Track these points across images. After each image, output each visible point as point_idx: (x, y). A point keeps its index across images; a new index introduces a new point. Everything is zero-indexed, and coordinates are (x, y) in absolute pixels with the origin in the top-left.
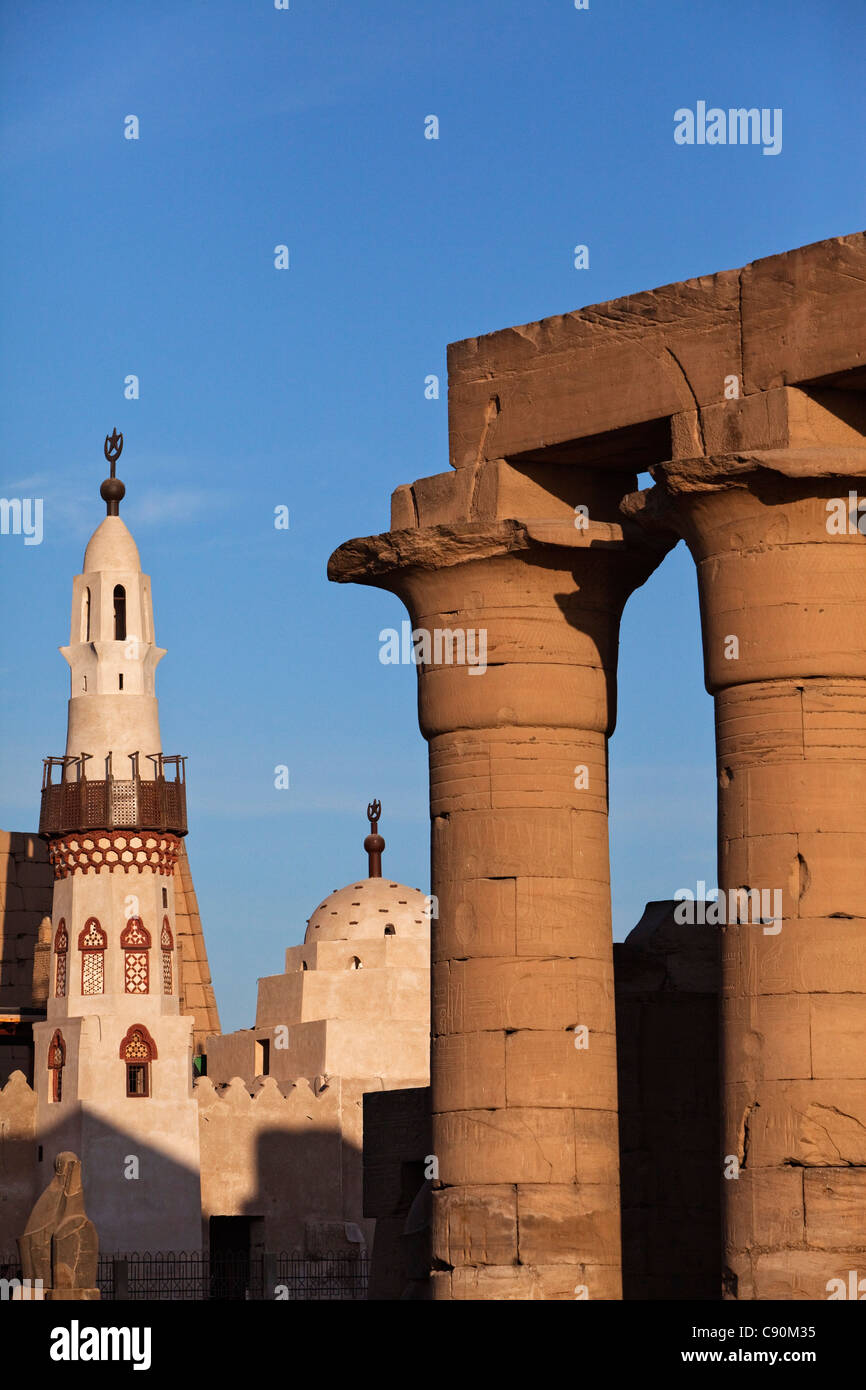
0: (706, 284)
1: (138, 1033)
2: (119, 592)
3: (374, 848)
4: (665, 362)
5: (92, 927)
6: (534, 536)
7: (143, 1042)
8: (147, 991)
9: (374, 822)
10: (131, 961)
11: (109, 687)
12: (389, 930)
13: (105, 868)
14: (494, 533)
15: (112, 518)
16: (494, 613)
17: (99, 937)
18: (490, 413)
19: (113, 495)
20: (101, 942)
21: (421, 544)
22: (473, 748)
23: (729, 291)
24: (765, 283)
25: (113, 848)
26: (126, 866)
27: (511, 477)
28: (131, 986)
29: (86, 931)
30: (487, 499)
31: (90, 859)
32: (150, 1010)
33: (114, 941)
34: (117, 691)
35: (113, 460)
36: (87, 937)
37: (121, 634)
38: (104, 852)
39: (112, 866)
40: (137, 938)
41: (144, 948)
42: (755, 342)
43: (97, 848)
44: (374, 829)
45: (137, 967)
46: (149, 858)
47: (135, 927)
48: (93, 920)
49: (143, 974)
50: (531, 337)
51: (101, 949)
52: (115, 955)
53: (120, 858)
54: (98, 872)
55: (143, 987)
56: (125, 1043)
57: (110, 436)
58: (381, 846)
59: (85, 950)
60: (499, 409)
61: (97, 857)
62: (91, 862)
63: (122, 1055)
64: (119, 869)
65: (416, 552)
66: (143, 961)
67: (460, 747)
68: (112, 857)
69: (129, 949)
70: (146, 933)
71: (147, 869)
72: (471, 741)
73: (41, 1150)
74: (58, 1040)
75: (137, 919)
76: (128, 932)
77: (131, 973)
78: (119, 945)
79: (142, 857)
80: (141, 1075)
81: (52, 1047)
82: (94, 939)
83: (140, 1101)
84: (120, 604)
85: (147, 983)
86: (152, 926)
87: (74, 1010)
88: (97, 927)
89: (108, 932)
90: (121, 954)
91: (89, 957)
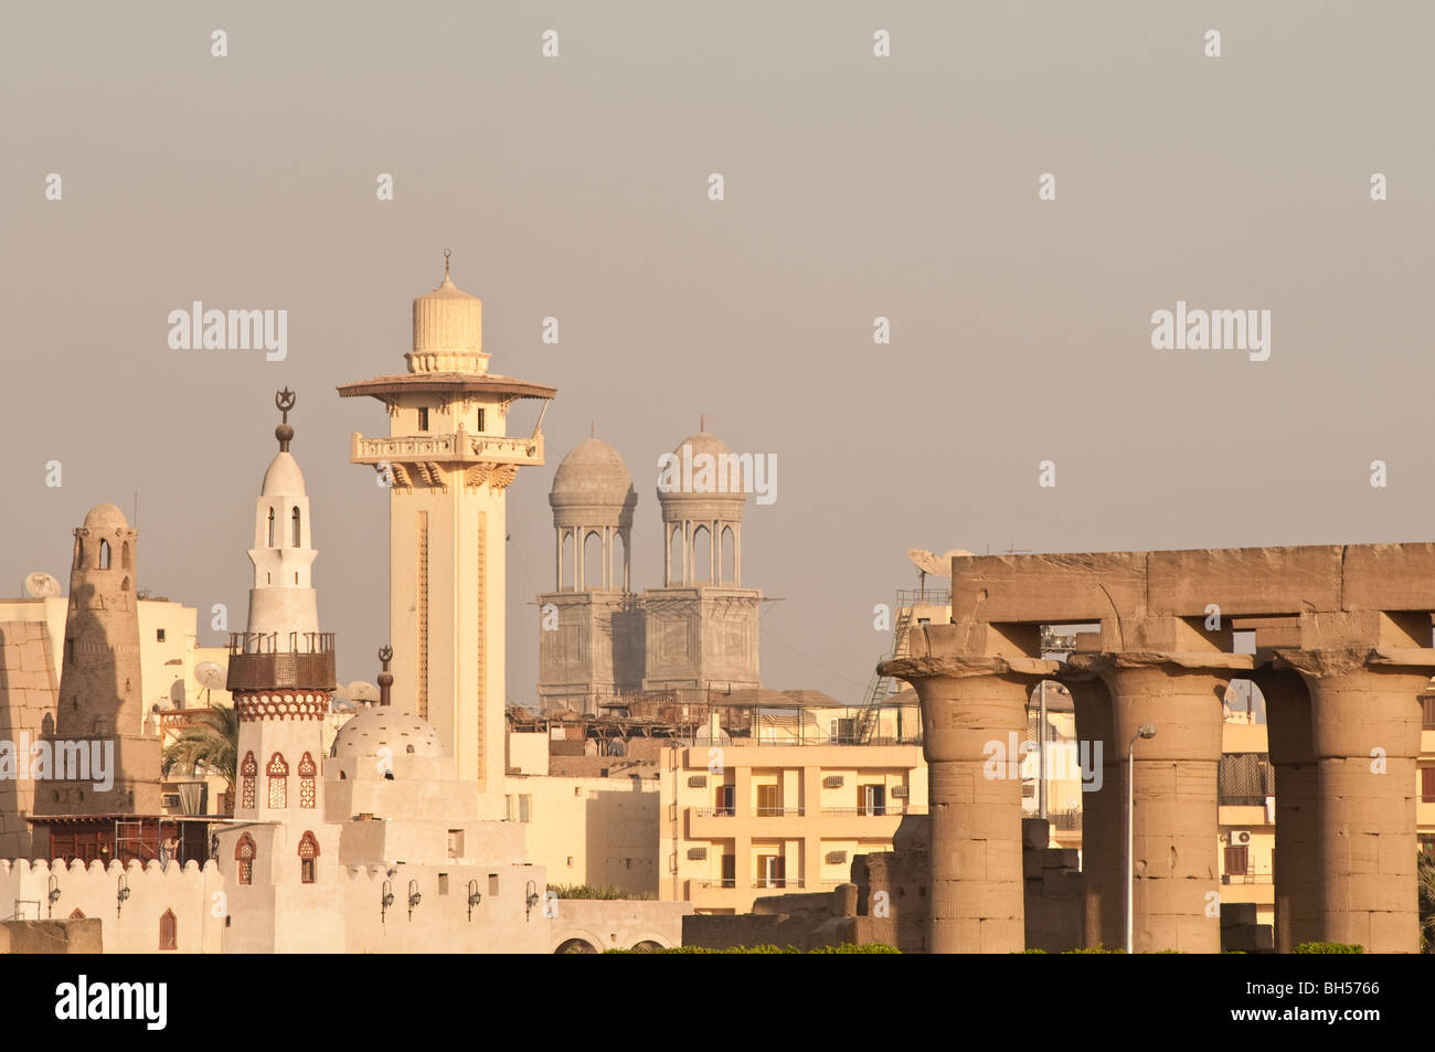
0: (1127, 556)
1: (309, 837)
2: (296, 509)
3: (384, 684)
4: (1098, 590)
5: (277, 759)
6: (1013, 668)
7: (311, 843)
8: (314, 806)
10: (304, 784)
11: (288, 583)
12: (410, 749)
13: (287, 716)
14: (989, 664)
15: (284, 454)
16: (979, 702)
17: (282, 766)
18: (981, 597)
19: (284, 437)
20: (284, 770)
21: (948, 667)
22: (964, 771)
23: (1139, 564)
24: (1163, 564)
25: (295, 703)
26: (302, 715)
27: (993, 633)
28: (304, 803)
29: (273, 762)
30: (977, 643)
31: (277, 710)
32: (314, 820)
33: (294, 770)
34: (293, 585)
35: (285, 410)
36: (273, 766)
38: (287, 705)
39: (292, 715)
40: (307, 768)
41: (312, 775)
42: (1155, 591)
43: (283, 702)
45: (308, 789)
46: (316, 709)
47: (306, 760)
48: (278, 754)
49: (312, 794)
50: (1010, 562)
51: (285, 775)
52: (294, 779)
53: (299, 709)
54: (282, 719)
55: (311, 803)
56: (302, 843)
57: (282, 391)
59: (271, 775)
60: (987, 596)
61: (282, 708)
62: (277, 712)
63: (299, 854)
64: (297, 717)
65: (943, 669)
66: (312, 785)
67: (956, 770)
68: (293, 708)
69: (303, 776)
70: (313, 764)
71: (315, 717)
72: (962, 767)
73: (228, 919)
74: (247, 840)
75: (308, 754)
76: (302, 763)
77: (304, 793)
78: (296, 772)
79: (312, 709)
80: (309, 874)
81: (240, 845)
82: (278, 768)
83: (309, 887)
84: (296, 519)
85: (314, 801)
86: (318, 759)
87: (264, 817)
88: (281, 759)
89: (289, 763)
90: (298, 780)
91: (274, 781)
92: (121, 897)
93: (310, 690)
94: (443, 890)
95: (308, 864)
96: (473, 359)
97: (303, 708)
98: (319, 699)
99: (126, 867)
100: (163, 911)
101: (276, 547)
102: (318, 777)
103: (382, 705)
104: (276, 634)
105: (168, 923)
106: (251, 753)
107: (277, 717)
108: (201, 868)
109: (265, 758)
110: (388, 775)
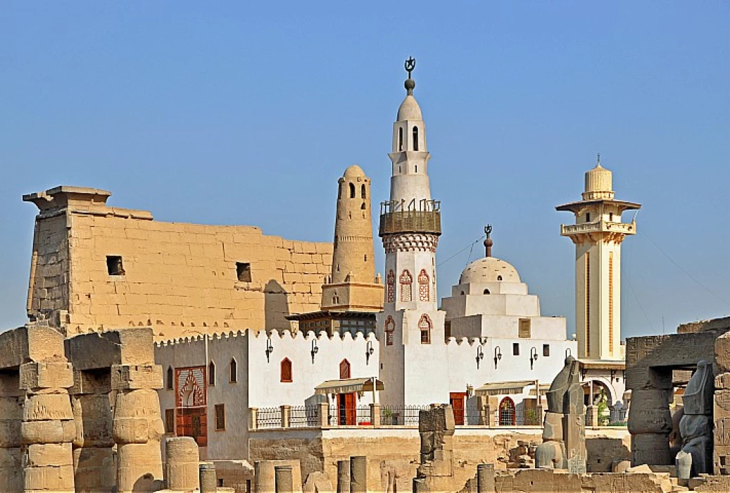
1: (425, 317)
2: (415, 129)
3: (487, 245)
5: (405, 273)
7: (427, 321)
10: (422, 287)
11: (412, 171)
12: (500, 278)
13: (411, 249)
17: (409, 277)
19: (408, 86)
20: (410, 280)
25: (414, 241)
26: (420, 248)
28: (422, 298)
31: (404, 245)
32: (429, 308)
33: (415, 279)
34: (415, 173)
36: (403, 277)
37: (416, 148)
38: (410, 242)
39: (414, 248)
40: (423, 278)
41: (427, 282)
43: (407, 240)
44: (487, 236)
45: (424, 290)
46: (429, 245)
47: (423, 274)
48: (406, 270)
49: (427, 293)
51: (410, 283)
52: (416, 285)
53: (417, 245)
54: (407, 251)
55: (427, 299)
56: (420, 321)
58: (491, 244)
59: (403, 283)
63: (419, 327)
64: (417, 249)
66: (427, 288)
68: (414, 244)
69: (421, 283)
70: (427, 276)
71: (428, 250)
73: (382, 365)
74: (391, 320)
75: (424, 270)
76: (420, 276)
77: (422, 292)
78: (417, 281)
79: (426, 245)
80: (425, 336)
81: (387, 323)
83: (426, 346)
84: (415, 136)
85: (428, 297)
86: (430, 273)
87: (398, 308)
88: (408, 273)
89: (413, 275)
90: (418, 285)
91: (404, 286)
92: (314, 352)
93: (424, 233)
94: (516, 352)
95: (425, 334)
96: (608, 194)
97: (420, 244)
98: (430, 239)
99: (318, 335)
100: (341, 360)
101: (403, 152)
102: (431, 284)
103: (487, 256)
104: (403, 201)
105: (345, 367)
106: (391, 271)
107: (404, 250)
108: (366, 337)
109: (399, 273)
110: (487, 292)
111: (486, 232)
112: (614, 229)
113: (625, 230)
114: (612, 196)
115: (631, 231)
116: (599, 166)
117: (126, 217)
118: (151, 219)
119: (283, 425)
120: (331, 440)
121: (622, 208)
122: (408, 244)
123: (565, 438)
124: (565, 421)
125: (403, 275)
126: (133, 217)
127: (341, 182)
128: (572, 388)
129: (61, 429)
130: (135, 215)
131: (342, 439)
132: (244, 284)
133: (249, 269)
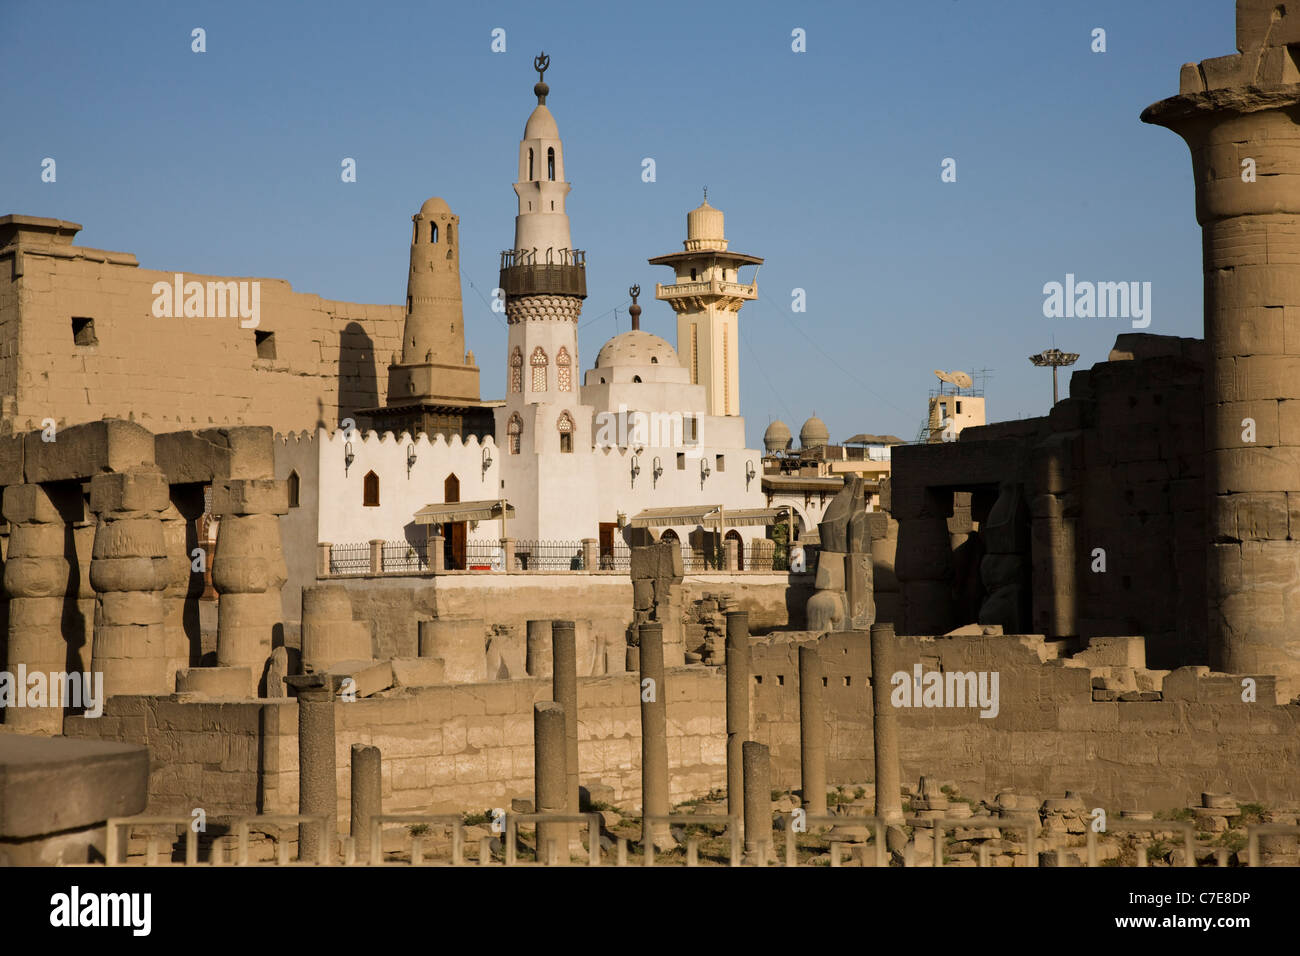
1: (566, 415)
2: (551, 151)
3: (635, 313)
5: (539, 352)
7: (568, 420)
8: (570, 390)
9: (634, 298)
10: (562, 372)
11: (546, 209)
12: (654, 360)
13: (546, 318)
15: (542, 106)
17: (543, 357)
18: (1275, 16)
19: (541, 92)
20: (544, 361)
21: (1235, 98)
25: (552, 306)
26: (558, 316)
28: (562, 388)
30: (1271, 71)
31: (538, 311)
32: (570, 401)
33: (552, 360)
34: (551, 211)
36: (536, 358)
37: (552, 177)
38: (546, 308)
39: (550, 316)
40: (563, 359)
41: (567, 365)
43: (542, 305)
44: (635, 301)
45: (565, 376)
46: (570, 312)
47: (563, 353)
48: (539, 347)
49: (568, 380)
51: (545, 365)
52: (553, 367)
53: (555, 311)
54: (542, 320)
55: (568, 388)
56: (560, 419)
58: (639, 313)
59: (535, 365)
60: (1283, 14)
63: (558, 428)
64: (554, 318)
66: (568, 373)
68: (551, 311)
69: (561, 365)
70: (568, 356)
71: (569, 319)
73: (503, 482)
74: (516, 418)
75: (563, 348)
76: (559, 355)
77: (561, 379)
78: (555, 363)
79: (567, 312)
80: (566, 440)
81: (511, 421)
82: (540, 359)
83: (567, 455)
84: (551, 159)
85: (570, 386)
86: (572, 352)
87: (529, 399)
88: (542, 352)
89: (549, 355)
90: (556, 368)
91: (537, 370)
92: (410, 462)
93: (564, 295)
94: (681, 466)
95: (566, 438)
96: (720, 242)
97: (559, 311)
98: (572, 303)
99: (415, 438)
100: (447, 475)
101: (535, 179)
102: (573, 367)
103: (634, 328)
104: (535, 250)
105: (452, 486)
106: (518, 348)
107: (538, 318)
108: (480, 441)
109: (529, 351)
110: (637, 379)
111: (632, 295)
112: (730, 292)
113: (744, 293)
114: (725, 245)
115: (752, 295)
116: (706, 205)
117: (101, 262)
118: (136, 265)
119: (373, 568)
120: (448, 591)
121: (736, 262)
122: (542, 310)
123: (848, 587)
124: (847, 562)
125: (535, 354)
126: (111, 263)
127: (417, 220)
128: (857, 517)
129: (152, 570)
130: (113, 258)
131: (463, 590)
132: (265, 363)
133: (273, 341)
